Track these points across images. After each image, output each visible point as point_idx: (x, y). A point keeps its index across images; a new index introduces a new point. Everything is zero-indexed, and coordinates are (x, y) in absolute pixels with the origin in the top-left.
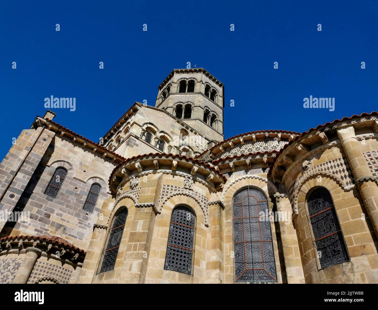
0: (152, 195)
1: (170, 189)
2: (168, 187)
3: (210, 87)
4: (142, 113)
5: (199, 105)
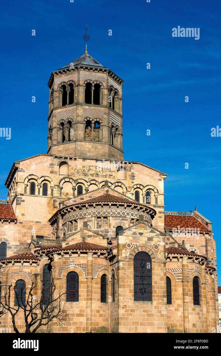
0: (6, 280)
2: (13, 273)
3: (91, 85)
4: (22, 169)
5: (78, 121)
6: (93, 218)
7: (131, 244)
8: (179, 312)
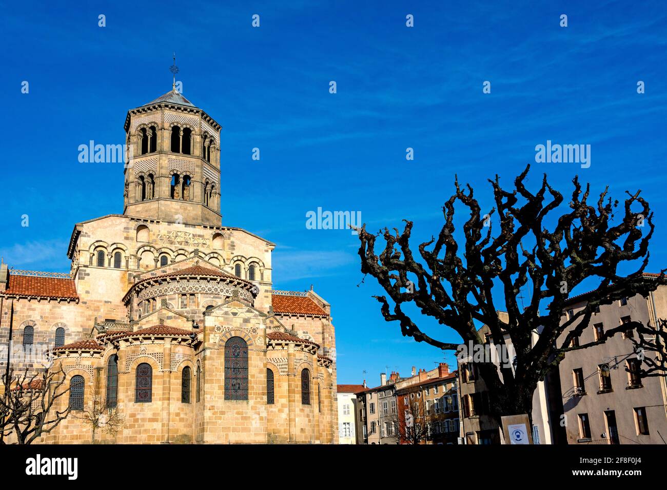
2: (67, 367)
3: (180, 128)
4: (86, 233)
5: (162, 174)
6: (177, 295)
7: (221, 327)
8: (283, 414)
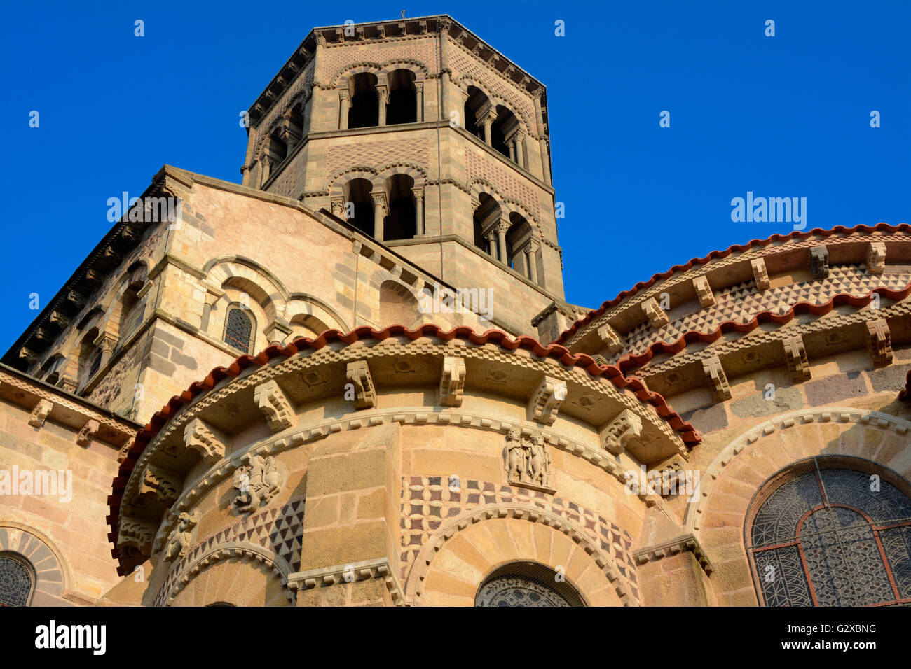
0: (370, 525)
1: (446, 495)
2: (436, 488)
3: (486, 98)
4: (198, 215)
